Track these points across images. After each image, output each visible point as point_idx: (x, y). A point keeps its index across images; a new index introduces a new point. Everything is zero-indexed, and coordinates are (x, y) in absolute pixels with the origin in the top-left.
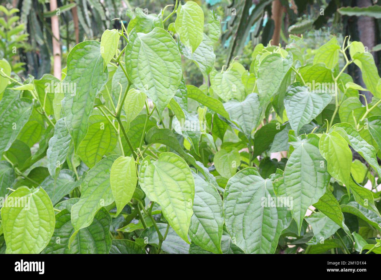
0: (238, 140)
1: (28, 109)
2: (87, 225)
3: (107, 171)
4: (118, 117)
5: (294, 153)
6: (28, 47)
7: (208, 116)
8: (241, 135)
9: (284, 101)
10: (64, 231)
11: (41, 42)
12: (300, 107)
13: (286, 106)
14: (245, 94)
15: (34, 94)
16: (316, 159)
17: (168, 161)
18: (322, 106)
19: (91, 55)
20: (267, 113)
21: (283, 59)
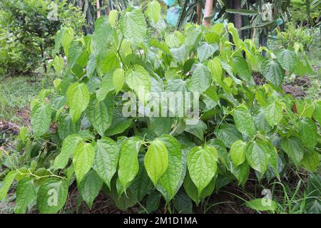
0: (176, 66)
1: (80, 50)
2: (103, 99)
3: (112, 76)
4: (118, 52)
5: (197, 69)
6: (86, 26)
7: (163, 55)
8: (178, 64)
9: (198, 48)
10: (94, 102)
11: (92, 23)
12: (204, 51)
13: (198, 51)
14: (181, 45)
15: (83, 43)
16: (206, 71)
17: (140, 71)
18: (214, 51)
19: (106, 23)
20: (190, 54)
21: (197, 29)
